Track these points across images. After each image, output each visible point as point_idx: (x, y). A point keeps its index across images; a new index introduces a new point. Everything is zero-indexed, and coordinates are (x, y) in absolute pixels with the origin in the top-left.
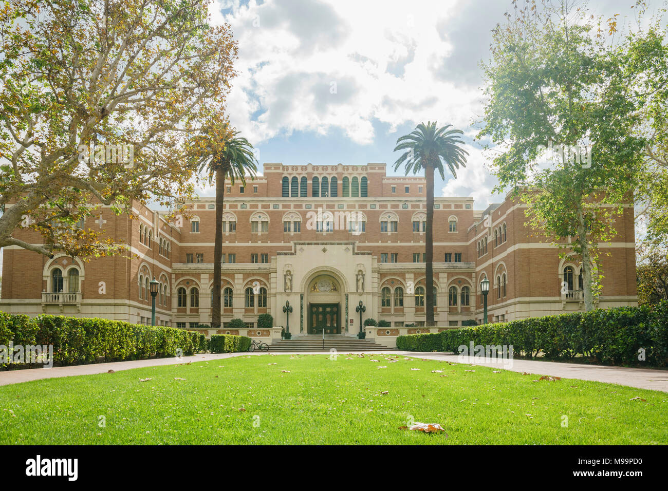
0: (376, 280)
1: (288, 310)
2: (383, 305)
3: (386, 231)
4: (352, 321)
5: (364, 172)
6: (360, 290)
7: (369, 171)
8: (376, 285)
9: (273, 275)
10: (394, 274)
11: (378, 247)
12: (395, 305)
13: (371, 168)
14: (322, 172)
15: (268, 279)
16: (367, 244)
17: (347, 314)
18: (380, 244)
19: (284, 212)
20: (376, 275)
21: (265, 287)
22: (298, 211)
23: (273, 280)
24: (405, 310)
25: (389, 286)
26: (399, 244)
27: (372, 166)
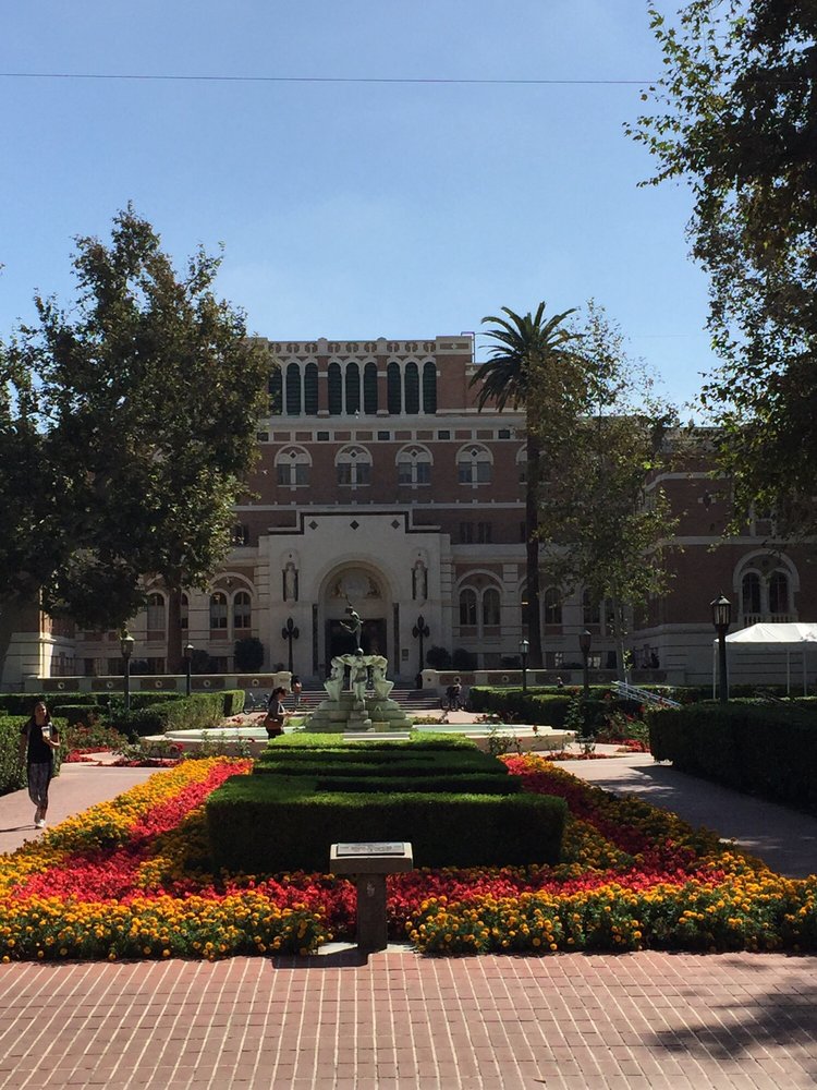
0: (448, 577)
1: (290, 632)
2: (463, 621)
3: (470, 480)
4: (406, 652)
5: (430, 354)
6: (419, 596)
7: (440, 352)
8: (448, 587)
9: (261, 570)
10: (483, 566)
11: (454, 510)
12: (485, 623)
13: (444, 346)
14: (346, 354)
15: (251, 577)
16: (433, 505)
17: (397, 640)
18: (458, 505)
19: (277, 447)
20: (449, 568)
21: (248, 591)
22: (303, 445)
23: (261, 580)
24: (504, 631)
25: (473, 588)
26: (493, 505)
27: (445, 342)
